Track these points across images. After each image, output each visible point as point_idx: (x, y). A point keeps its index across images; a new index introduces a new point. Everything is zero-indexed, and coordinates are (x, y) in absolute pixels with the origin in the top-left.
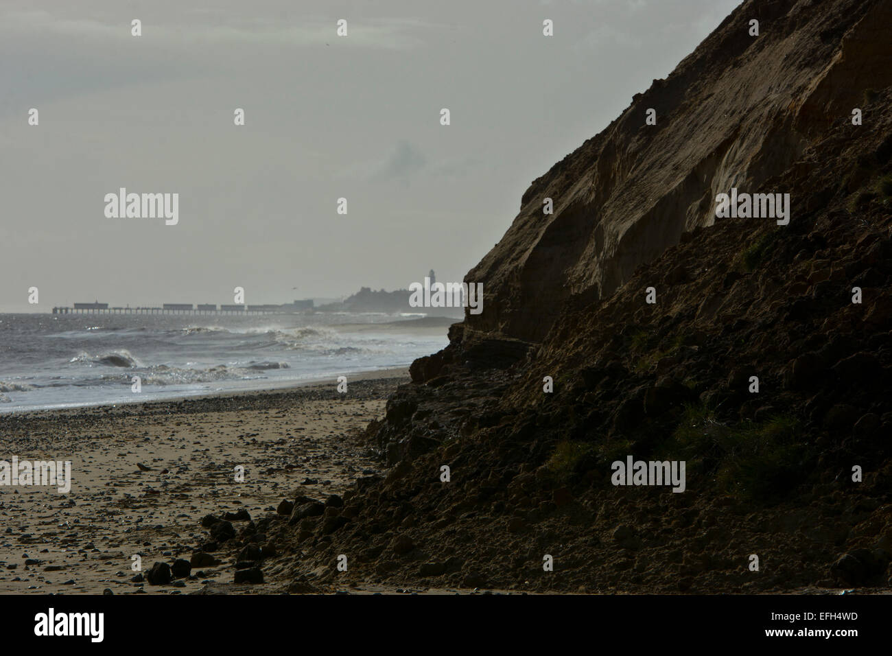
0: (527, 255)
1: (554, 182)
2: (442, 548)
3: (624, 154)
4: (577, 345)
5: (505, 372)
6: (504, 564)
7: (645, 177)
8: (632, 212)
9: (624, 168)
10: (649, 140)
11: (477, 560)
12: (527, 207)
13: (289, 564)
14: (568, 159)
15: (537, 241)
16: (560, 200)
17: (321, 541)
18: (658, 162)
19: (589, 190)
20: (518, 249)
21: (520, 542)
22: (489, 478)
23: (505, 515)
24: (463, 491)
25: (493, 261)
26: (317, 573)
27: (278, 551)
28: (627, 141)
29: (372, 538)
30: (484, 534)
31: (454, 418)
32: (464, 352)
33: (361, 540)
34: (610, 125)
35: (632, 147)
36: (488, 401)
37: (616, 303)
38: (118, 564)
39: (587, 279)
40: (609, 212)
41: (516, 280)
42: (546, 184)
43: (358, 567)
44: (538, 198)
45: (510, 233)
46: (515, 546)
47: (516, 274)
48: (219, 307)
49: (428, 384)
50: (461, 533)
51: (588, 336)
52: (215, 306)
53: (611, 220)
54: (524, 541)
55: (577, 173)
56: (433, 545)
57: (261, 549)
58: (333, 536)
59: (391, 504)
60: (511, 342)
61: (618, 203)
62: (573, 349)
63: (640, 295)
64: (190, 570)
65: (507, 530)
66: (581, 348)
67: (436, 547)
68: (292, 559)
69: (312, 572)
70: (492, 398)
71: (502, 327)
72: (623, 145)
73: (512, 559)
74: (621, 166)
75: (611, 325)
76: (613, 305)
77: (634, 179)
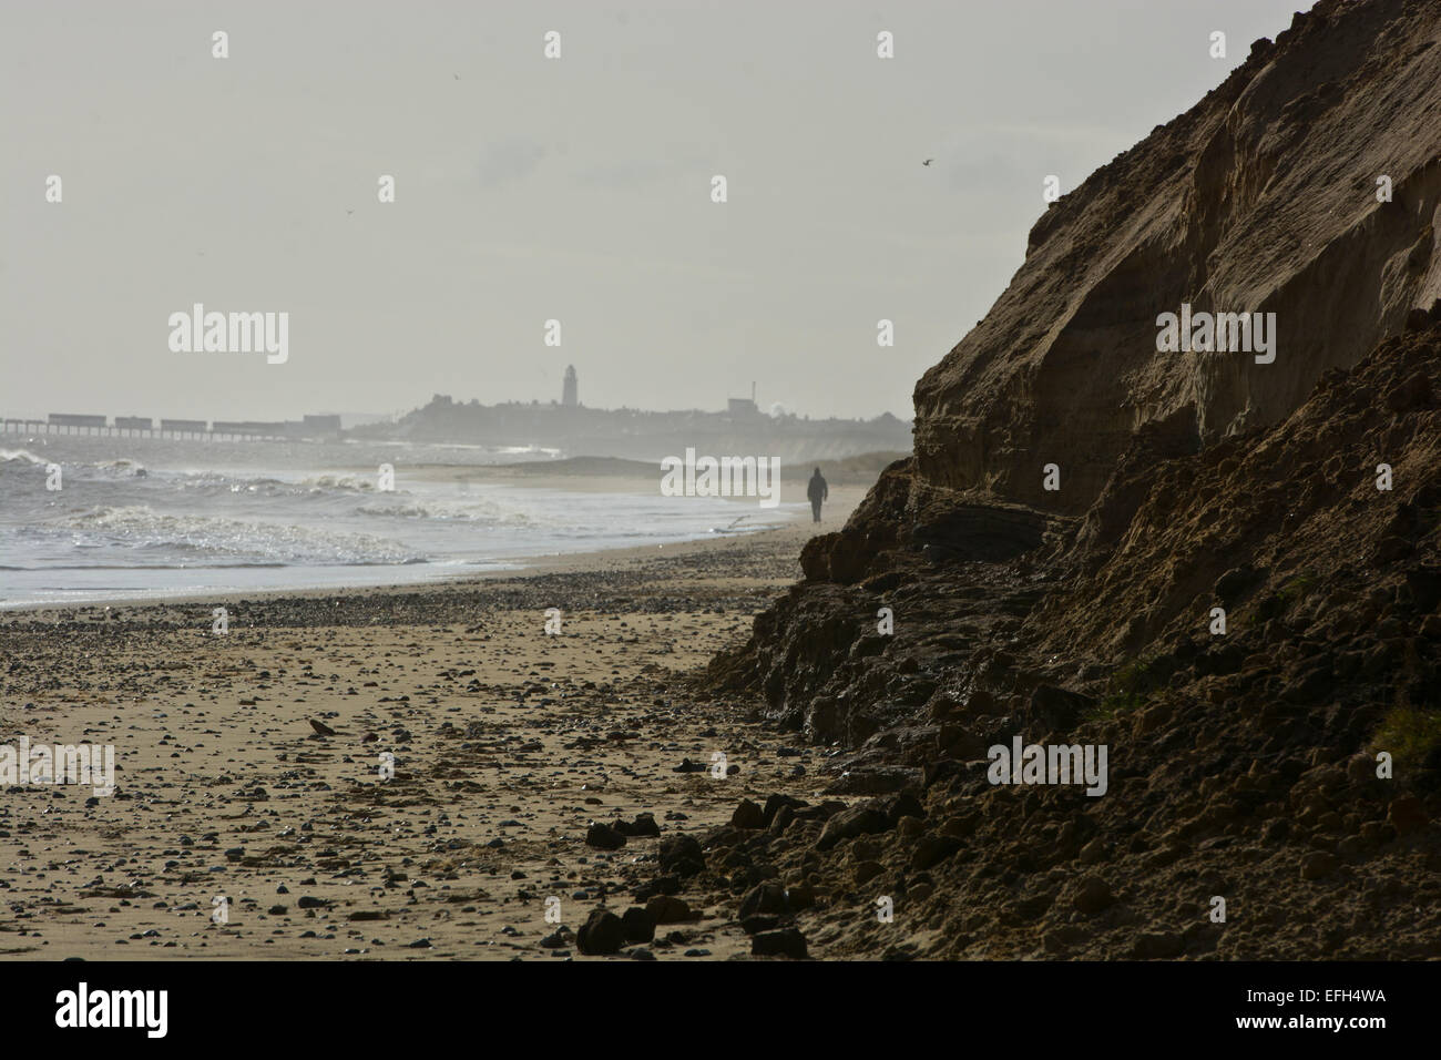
0: (1046, 344)
1: (1095, 204)
2: (1173, 904)
3: (1251, 154)
4: (1206, 521)
5: (1012, 569)
6: (1304, 939)
7: (1296, 200)
8: (1271, 269)
9: (1250, 182)
10: (1303, 130)
11: (1249, 930)
12: (1039, 251)
13: (852, 925)
14: (1121, 160)
15: (1066, 318)
16: (1109, 241)
17: (914, 882)
18: (1322, 172)
19: (1174, 222)
20: (1026, 333)
21: (1332, 898)
22: (1250, 772)
23: (1292, 845)
24: (1196, 795)
25: (976, 354)
26: (918, 944)
27: (819, 898)
28: (1259, 130)
29: (1024, 881)
30: (1255, 882)
31: (945, 654)
32: (918, 526)
33: (1000, 882)
34: (1205, 99)
35: (1269, 141)
36: (1000, 623)
37: (1283, 442)
38: (490, 913)
39: (1170, 394)
40: (1224, 266)
41: (1023, 391)
42: (1079, 210)
43: (1004, 934)
44: (1062, 235)
45: (1006, 299)
46: (1324, 907)
47: (1023, 380)
48: (156, 424)
49: (864, 587)
50: (1209, 876)
51: (1229, 506)
52: (149, 421)
53: (1227, 282)
54: (1342, 896)
55: (1141, 189)
56: (1153, 897)
57: (787, 893)
58: (934, 873)
59: (1050, 815)
60: (1011, 511)
61: (1242, 249)
62: (1199, 528)
63: (1331, 428)
64: (654, 927)
65: (1302, 874)
66: (1215, 527)
67: (1159, 903)
68: (854, 914)
69: (908, 941)
70: (1007, 619)
71: (994, 480)
72: (1250, 139)
73: (1320, 931)
74: (1244, 179)
75: (1277, 485)
76: (1276, 446)
77: (1273, 204)
